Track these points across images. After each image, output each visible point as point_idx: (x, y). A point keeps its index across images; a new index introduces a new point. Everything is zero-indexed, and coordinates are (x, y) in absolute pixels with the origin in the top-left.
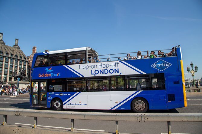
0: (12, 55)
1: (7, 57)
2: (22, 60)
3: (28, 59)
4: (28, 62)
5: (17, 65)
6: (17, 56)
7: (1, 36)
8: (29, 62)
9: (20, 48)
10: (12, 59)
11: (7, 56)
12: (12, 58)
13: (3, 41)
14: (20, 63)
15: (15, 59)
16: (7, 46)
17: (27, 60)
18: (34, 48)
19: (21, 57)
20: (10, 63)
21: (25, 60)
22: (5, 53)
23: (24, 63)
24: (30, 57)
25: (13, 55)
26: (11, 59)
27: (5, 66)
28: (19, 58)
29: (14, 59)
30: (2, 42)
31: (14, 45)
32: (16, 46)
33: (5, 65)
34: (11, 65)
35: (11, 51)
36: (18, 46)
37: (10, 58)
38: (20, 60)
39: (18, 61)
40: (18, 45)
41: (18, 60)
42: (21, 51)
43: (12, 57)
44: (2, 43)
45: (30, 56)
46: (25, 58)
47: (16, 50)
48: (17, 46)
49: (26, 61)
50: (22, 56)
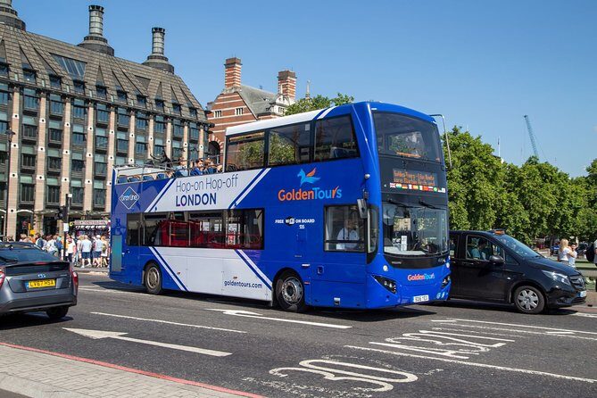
0: (141, 98)
1: (123, 107)
2: (183, 120)
3: (207, 113)
4: (205, 124)
5: (164, 139)
6: (160, 102)
7: (98, 19)
8: (212, 126)
9: (171, 69)
10: (144, 116)
11: (122, 103)
12: (143, 112)
13: (105, 41)
14: (173, 131)
15: (155, 114)
16: (119, 61)
17: (201, 118)
18: (231, 64)
19: (177, 106)
20: (136, 133)
21: (193, 117)
22: (115, 93)
23: (190, 131)
24: (217, 107)
25: (145, 97)
26: (140, 115)
27: (116, 147)
28: (169, 110)
29: (148, 113)
30: (102, 43)
31: (150, 54)
32: (157, 61)
33: (117, 141)
34: (141, 139)
35: (137, 82)
36: (163, 58)
37: (136, 111)
38: (172, 118)
39: (165, 124)
40: (165, 55)
41: (166, 117)
42: (178, 79)
43: (141, 107)
44: (102, 51)
45: (217, 100)
46: (193, 110)
47: (156, 76)
48: (159, 58)
49: (199, 124)
50: (182, 100)
